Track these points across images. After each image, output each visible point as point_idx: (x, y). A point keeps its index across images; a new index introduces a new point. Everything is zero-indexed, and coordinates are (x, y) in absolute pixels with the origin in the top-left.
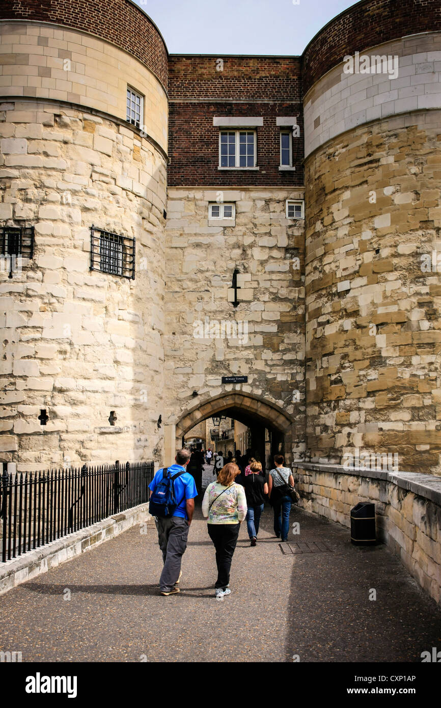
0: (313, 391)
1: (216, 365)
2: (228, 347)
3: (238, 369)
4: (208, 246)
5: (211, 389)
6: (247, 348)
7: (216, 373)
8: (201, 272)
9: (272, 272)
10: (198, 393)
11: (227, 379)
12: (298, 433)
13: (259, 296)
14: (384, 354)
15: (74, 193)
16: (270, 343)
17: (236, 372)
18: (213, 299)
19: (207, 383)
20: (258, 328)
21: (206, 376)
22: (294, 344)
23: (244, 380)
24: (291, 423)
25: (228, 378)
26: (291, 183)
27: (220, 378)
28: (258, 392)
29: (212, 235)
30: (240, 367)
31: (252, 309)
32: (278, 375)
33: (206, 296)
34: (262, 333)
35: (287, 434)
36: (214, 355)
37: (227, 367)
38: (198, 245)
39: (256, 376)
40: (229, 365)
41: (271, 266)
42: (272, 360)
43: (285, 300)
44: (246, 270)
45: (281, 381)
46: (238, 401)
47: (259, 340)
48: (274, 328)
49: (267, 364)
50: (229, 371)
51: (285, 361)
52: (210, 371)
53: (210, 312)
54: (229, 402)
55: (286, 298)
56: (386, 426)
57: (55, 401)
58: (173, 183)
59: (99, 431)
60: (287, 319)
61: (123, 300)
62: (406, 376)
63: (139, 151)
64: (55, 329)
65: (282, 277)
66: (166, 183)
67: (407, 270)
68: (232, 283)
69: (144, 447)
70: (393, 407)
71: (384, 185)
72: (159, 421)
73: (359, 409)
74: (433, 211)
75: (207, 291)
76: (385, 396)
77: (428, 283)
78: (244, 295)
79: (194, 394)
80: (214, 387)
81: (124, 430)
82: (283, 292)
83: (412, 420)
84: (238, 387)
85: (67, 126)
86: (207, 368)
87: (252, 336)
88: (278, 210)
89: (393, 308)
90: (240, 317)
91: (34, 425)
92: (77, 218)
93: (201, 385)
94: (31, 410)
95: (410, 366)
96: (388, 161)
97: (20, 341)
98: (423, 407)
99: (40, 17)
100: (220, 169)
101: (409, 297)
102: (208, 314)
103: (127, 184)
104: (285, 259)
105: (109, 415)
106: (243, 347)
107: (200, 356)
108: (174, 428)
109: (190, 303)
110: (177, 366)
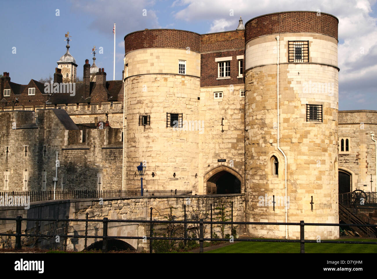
1: (217, 155)
2: (220, 148)
4: (214, 109)
6: (226, 148)
7: (216, 158)
9: (235, 119)
11: (219, 160)
13: (230, 128)
14: (254, 155)
15: (161, 103)
16: (234, 146)
17: (222, 157)
18: (215, 130)
19: (213, 162)
20: (230, 141)
21: (213, 159)
23: (225, 161)
24: (242, 178)
26: (241, 83)
27: (217, 160)
29: (215, 105)
31: (228, 133)
32: (237, 159)
33: (212, 128)
34: (231, 143)
36: (215, 151)
38: (210, 109)
39: (229, 159)
40: (220, 155)
41: (235, 116)
42: (234, 153)
43: (239, 130)
44: (226, 118)
45: (238, 161)
46: (224, 168)
47: (230, 146)
48: (235, 141)
49: (233, 155)
50: (220, 157)
51: (239, 153)
54: (221, 169)
56: (254, 181)
57: (156, 170)
58: (202, 86)
59: (170, 179)
60: (240, 137)
61: (178, 135)
62: (258, 163)
63: (184, 82)
64: (156, 147)
65: (238, 120)
66: (199, 86)
67: (259, 125)
68: (221, 123)
69: (187, 185)
70: (255, 174)
71: (254, 92)
72: (196, 175)
73: (249, 174)
74: (266, 103)
75: (213, 127)
76: (254, 170)
77: (264, 130)
78: (225, 128)
79: (209, 166)
80: (215, 163)
81: (179, 179)
82: (238, 127)
83: (260, 179)
84: (223, 163)
85: (158, 81)
86: (213, 156)
87: (228, 144)
88: (237, 94)
89: (256, 139)
90: (224, 137)
91: (151, 177)
92: (162, 111)
93: (211, 162)
94: (150, 173)
95: (259, 160)
96: (255, 83)
97: (147, 151)
98: (263, 175)
99: (151, 46)
100: (217, 79)
101: (259, 135)
102: (214, 136)
103: (179, 95)
104: (239, 113)
105: (173, 174)
106: (224, 148)
107: (211, 152)
108: (203, 178)
109: (207, 131)
110: (204, 155)
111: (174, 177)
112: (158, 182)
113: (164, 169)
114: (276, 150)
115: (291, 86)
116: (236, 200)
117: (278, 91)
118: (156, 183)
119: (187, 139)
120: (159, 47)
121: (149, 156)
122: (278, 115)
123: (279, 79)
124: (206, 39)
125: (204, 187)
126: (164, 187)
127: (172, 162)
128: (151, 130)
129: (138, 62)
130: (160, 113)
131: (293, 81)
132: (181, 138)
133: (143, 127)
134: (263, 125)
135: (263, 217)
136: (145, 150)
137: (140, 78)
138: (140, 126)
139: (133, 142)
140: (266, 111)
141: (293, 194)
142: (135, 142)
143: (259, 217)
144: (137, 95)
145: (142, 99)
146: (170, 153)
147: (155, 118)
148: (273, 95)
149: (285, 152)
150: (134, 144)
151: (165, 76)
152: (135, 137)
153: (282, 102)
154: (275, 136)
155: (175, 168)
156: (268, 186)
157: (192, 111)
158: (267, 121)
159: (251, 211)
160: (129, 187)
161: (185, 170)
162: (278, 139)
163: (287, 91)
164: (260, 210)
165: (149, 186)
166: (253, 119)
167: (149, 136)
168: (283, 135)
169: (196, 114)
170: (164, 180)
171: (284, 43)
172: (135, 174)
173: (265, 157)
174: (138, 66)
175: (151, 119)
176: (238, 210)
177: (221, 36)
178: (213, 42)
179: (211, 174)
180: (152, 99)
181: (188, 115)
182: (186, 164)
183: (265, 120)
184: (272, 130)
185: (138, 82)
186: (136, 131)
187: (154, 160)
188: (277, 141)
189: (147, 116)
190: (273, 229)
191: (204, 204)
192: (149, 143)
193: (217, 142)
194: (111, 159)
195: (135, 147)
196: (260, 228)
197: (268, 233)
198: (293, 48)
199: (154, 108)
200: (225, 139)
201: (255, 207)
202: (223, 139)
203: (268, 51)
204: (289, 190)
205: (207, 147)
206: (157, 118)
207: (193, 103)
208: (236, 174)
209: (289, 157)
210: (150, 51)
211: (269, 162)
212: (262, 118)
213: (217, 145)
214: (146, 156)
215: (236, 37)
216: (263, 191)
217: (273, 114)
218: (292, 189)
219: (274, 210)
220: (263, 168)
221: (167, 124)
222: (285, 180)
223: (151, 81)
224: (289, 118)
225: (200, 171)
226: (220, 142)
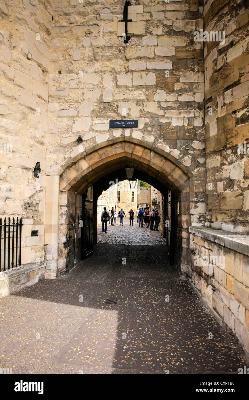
0: (214, 136)
1: (105, 108)
2: (117, 86)
3: (128, 112)
5: (97, 134)
6: (138, 88)
8: (90, 4)
10: (83, 139)
11: (115, 123)
12: (197, 191)
13: (151, 29)
17: (126, 115)
18: (101, 33)
19: (93, 127)
20: (151, 65)
21: (93, 120)
22: (191, 84)
23: (134, 124)
24: (189, 178)
25: (116, 121)
27: (108, 122)
28: (150, 139)
30: (129, 109)
31: (144, 43)
32: (173, 119)
34: (155, 70)
35: (184, 192)
36: (102, 96)
37: (116, 110)
39: (148, 120)
40: (117, 107)
42: (166, 101)
43: (181, 33)
44: (138, 2)
45: (177, 127)
46: (128, 149)
47: (151, 79)
48: (168, 65)
49: (160, 107)
50: (117, 113)
51: (181, 103)
52: (97, 114)
53: (99, 48)
54: (117, 151)
55: (182, 31)
60: (183, 55)
65: (177, 7)
68: (123, 15)
72: (37, 169)
75: (96, 24)
78: (135, 28)
79: (80, 140)
80: (100, 132)
82: (179, 25)
84: (127, 133)
86: (93, 111)
87: (144, 74)
90: (131, 53)
93: (87, 130)
102: (97, 50)
106: (133, 86)
107: (86, 97)
108: (57, 178)
109: (78, 38)
110: (62, 108)
125: (61, 206)
179: (84, 166)
193: (110, 69)
202: (128, 60)
205: (73, 84)
208: (167, 167)
213: (108, 77)
225: (48, 156)
226: (118, 69)
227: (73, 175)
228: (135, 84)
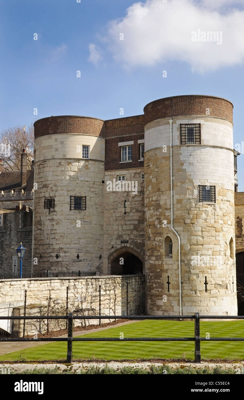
1: (119, 237)
2: (123, 230)
3: (125, 238)
6: (128, 230)
7: (119, 239)
8: (115, 202)
9: (136, 201)
11: (122, 242)
13: (132, 210)
14: (150, 236)
15: (64, 186)
16: (136, 228)
17: (125, 239)
18: (118, 212)
19: (116, 243)
20: (132, 222)
21: (116, 241)
23: (127, 242)
27: (120, 241)
28: (132, 246)
31: (130, 215)
32: (138, 240)
33: (116, 211)
34: (133, 224)
36: (118, 233)
39: (131, 240)
40: (123, 236)
41: (136, 199)
42: (136, 234)
44: (128, 201)
45: (139, 242)
47: (132, 227)
48: (137, 222)
49: (134, 236)
50: (123, 238)
51: (140, 235)
54: (124, 250)
56: (151, 262)
57: (60, 252)
58: (106, 169)
59: (73, 261)
60: (140, 219)
61: (82, 217)
62: (154, 244)
63: (88, 166)
64: (60, 229)
65: (139, 202)
66: (104, 170)
67: (155, 206)
68: (124, 206)
69: (91, 266)
70: (152, 255)
71: (150, 175)
72: (100, 257)
73: (147, 255)
74: (161, 185)
75: (117, 209)
76: (150, 251)
77: (159, 211)
78: (128, 210)
79: (113, 247)
80: (118, 244)
81: (82, 260)
82: (140, 208)
83: (156, 260)
84: (126, 244)
85: (63, 165)
86: (116, 238)
87: (130, 225)
88: (138, 177)
89: (152, 220)
90: (126, 218)
91: (55, 259)
92: (66, 194)
93: (114, 244)
94: (54, 255)
95: (155, 240)
96: (151, 166)
97: (51, 234)
98: (158, 256)
99: (55, 132)
100: (120, 163)
101: (155, 216)
102: (117, 217)
103: (83, 179)
104: (140, 195)
105: (77, 255)
106: (127, 229)
107: (114, 233)
108: (107, 259)
109: (111, 214)
110: (108, 237)
111: (78, 258)
112: (61, 264)
113: (67, 250)
114: (170, 231)
115: (184, 167)
116: (134, 280)
117: (171, 173)
118: (60, 265)
119: (91, 221)
120: (63, 133)
121: (53, 238)
122: (172, 196)
123: (172, 161)
124: (110, 125)
125: (108, 268)
126: (67, 269)
127: (75, 244)
128: (55, 213)
129: (44, 148)
130: (64, 196)
131: (185, 162)
132: (85, 220)
133: (48, 210)
134: (158, 206)
135: (159, 298)
136: (49, 232)
137: (46, 163)
138: (46, 209)
139: (39, 225)
140: (161, 192)
141: (187, 275)
142: (40, 225)
143: (155, 298)
144: (43, 180)
145: (47, 183)
146: (73, 235)
147: (59, 201)
148: (167, 177)
149: (179, 233)
150: (39, 227)
151: (68, 161)
152: (40, 220)
153: (175, 184)
154: (169, 217)
155: (79, 249)
156: (163, 266)
157: (96, 194)
158: (162, 203)
159: (148, 291)
160: (36, 269)
161: (88, 251)
162: (172, 220)
163: (180, 173)
164: (156, 291)
165: (53, 268)
166: (149, 200)
167: (54, 219)
168: (177, 216)
169: (100, 197)
170: (68, 261)
171: (176, 126)
172: (41, 256)
173: (160, 238)
174: (44, 151)
175: (56, 203)
176: (135, 290)
177: (123, 121)
178: (116, 127)
179: (115, 255)
180: (56, 183)
181: (92, 198)
182: (90, 245)
183: (159, 202)
184: (166, 211)
185: (44, 167)
186: (42, 213)
187: (57, 242)
188: (171, 222)
189: (51, 200)
190: (168, 310)
191: (93, 286)
192: (53, 225)
193: (120, 224)
194: (26, 242)
195: (41, 229)
196: (156, 309)
197: (163, 314)
198: (185, 131)
199: (58, 192)
200: (128, 220)
201: (151, 288)
202: (126, 221)
203: (162, 134)
204: (182, 270)
205: (111, 229)
206: (61, 201)
207: (96, 186)
209: (182, 237)
210: (54, 137)
211: (164, 243)
212: (157, 199)
213: (120, 227)
214: (50, 239)
215: (137, 122)
216: (159, 272)
217: (167, 195)
218: (186, 270)
219: (169, 291)
220: (158, 249)
221: (71, 207)
222: (178, 261)
223: (56, 165)
224: (182, 199)
225: (104, 252)
226: (123, 224)
227: (112, 258)
228: (128, 229)
